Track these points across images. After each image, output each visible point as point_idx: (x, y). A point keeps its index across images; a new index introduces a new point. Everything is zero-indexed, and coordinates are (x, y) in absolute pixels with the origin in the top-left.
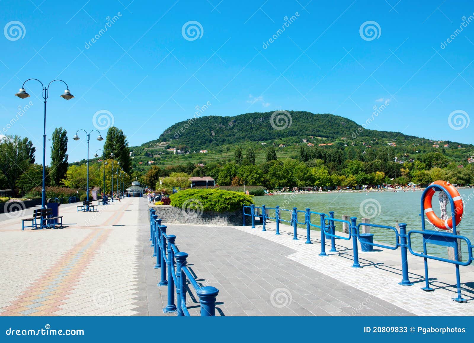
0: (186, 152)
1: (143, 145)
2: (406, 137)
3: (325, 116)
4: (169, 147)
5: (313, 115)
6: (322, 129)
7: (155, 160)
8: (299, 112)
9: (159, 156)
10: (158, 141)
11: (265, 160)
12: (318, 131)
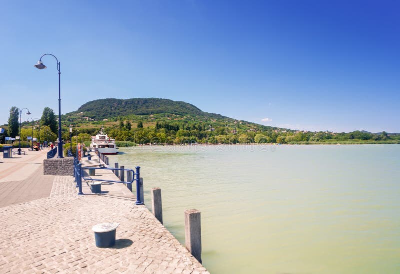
0: (95, 120)
1: (67, 114)
2: (223, 117)
3: (179, 103)
4: (84, 116)
5: (172, 101)
6: (177, 110)
7: (74, 124)
8: (165, 99)
9: (77, 122)
10: (77, 112)
11: (137, 127)
12: (175, 111)
